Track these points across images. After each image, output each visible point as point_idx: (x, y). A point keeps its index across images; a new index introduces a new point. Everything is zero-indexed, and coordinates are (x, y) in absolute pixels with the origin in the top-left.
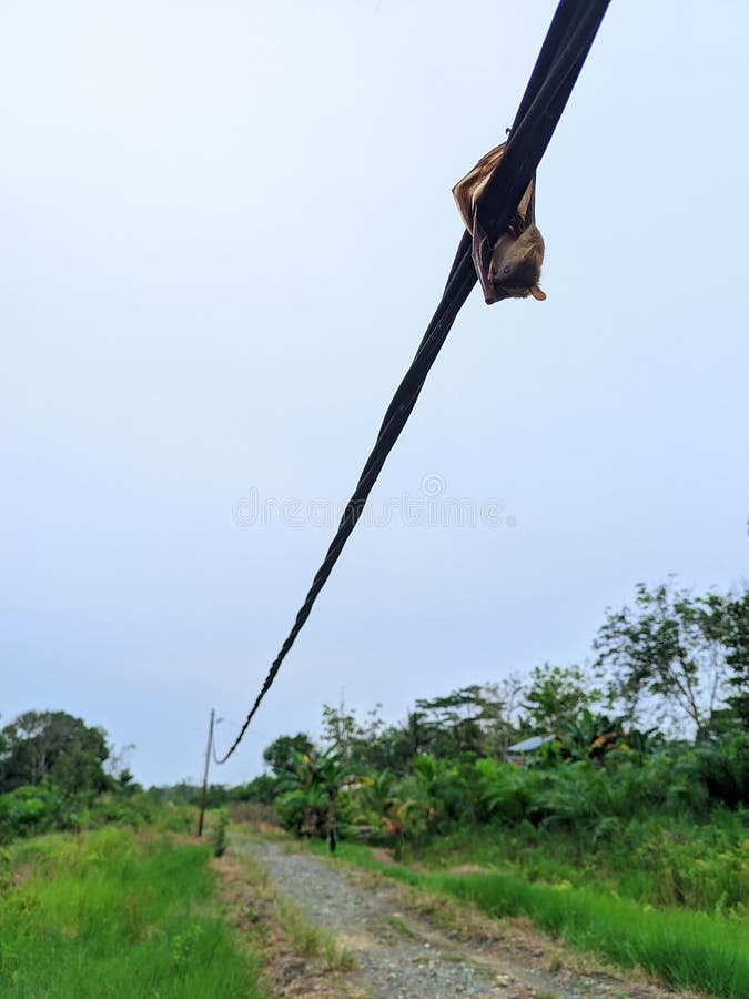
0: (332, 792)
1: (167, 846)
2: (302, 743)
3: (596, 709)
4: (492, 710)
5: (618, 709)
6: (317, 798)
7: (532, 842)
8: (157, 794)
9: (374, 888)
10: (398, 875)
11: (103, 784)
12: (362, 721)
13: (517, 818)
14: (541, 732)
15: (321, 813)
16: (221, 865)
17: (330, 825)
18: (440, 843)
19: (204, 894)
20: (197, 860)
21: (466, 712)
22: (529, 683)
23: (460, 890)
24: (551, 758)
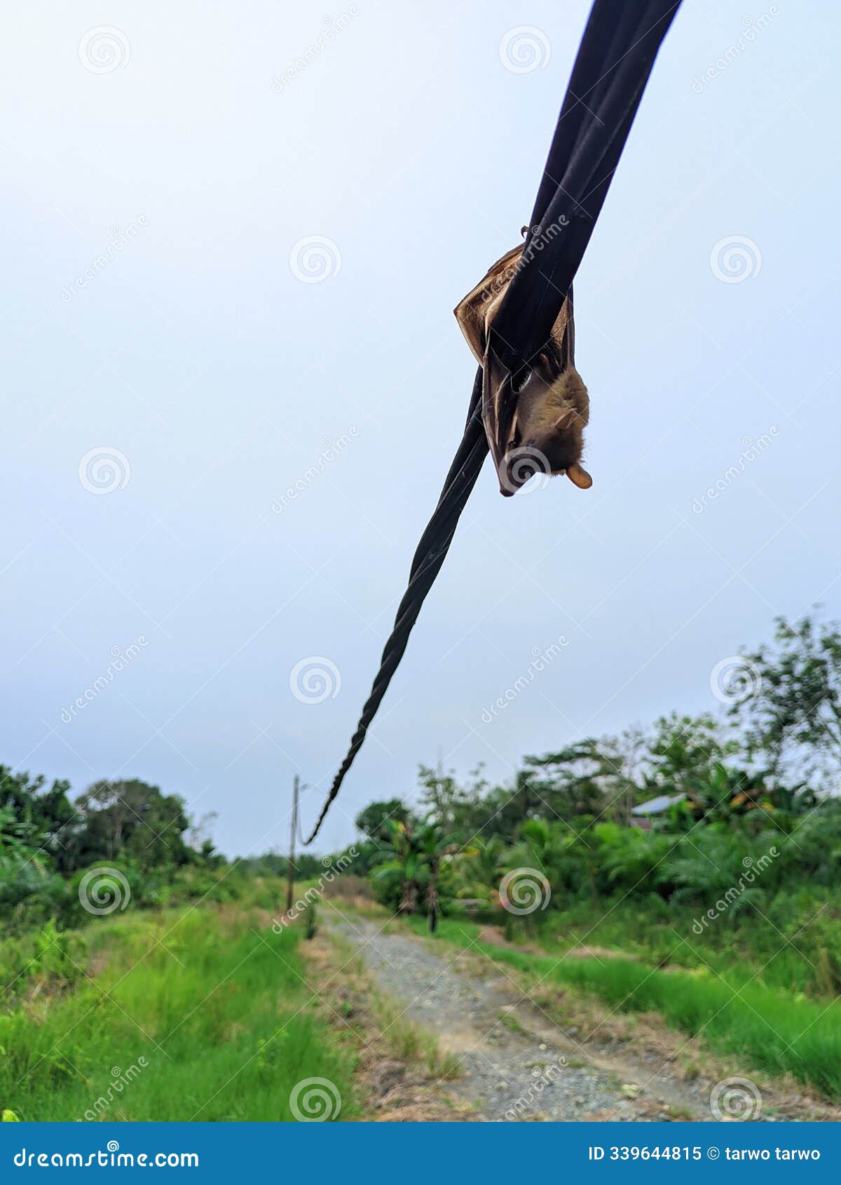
0: (433, 865)
1: (254, 927)
2: (397, 810)
3: (733, 763)
4: (611, 766)
5: (759, 762)
6: (416, 871)
7: (662, 918)
8: (243, 866)
9: (481, 977)
10: (508, 960)
11: (184, 858)
12: (463, 782)
13: (645, 890)
14: (668, 790)
15: (421, 890)
16: (311, 949)
17: (433, 900)
18: (556, 920)
19: (293, 984)
20: (285, 944)
21: (581, 769)
22: (653, 734)
23: (579, 978)
24: (681, 822)
